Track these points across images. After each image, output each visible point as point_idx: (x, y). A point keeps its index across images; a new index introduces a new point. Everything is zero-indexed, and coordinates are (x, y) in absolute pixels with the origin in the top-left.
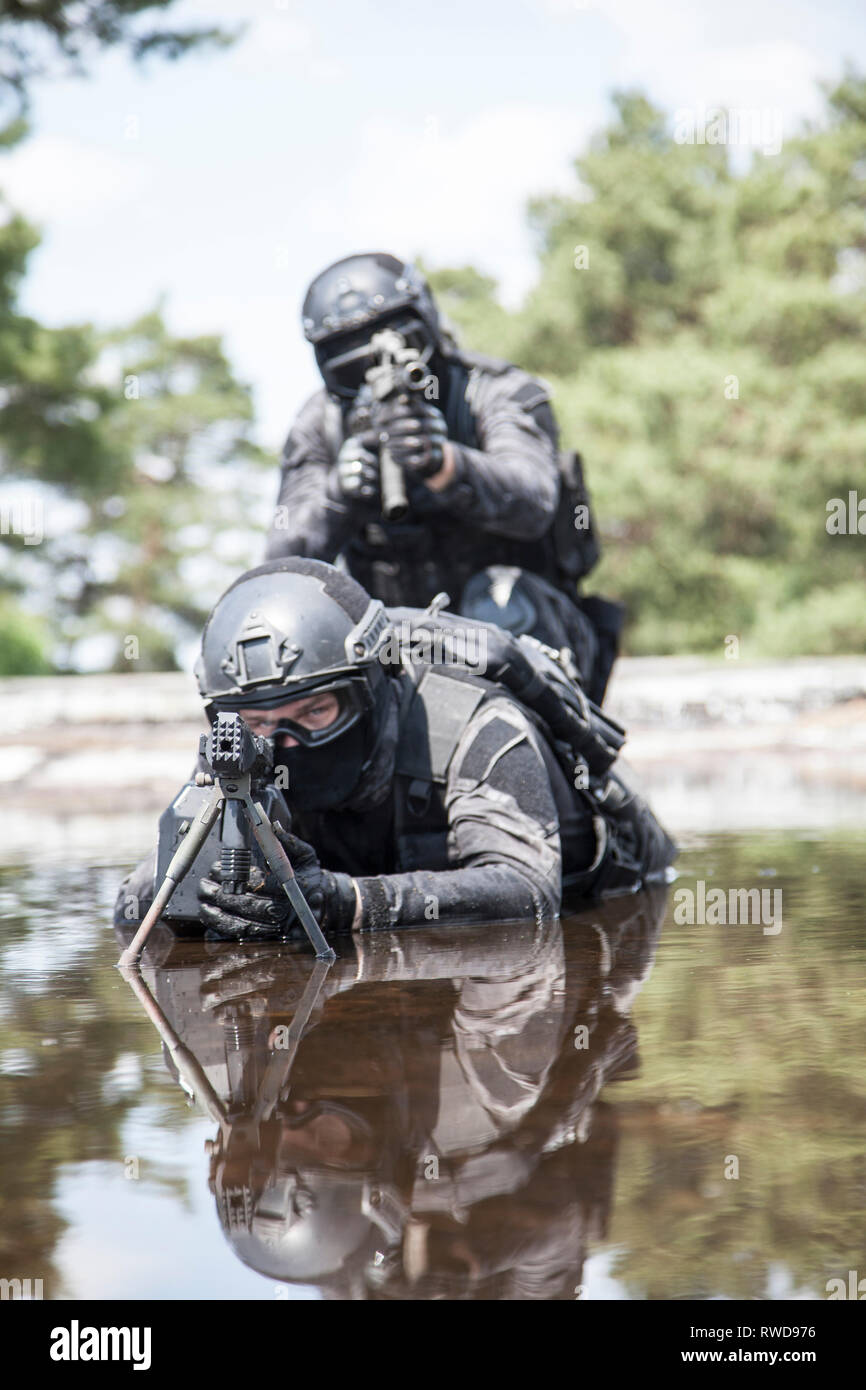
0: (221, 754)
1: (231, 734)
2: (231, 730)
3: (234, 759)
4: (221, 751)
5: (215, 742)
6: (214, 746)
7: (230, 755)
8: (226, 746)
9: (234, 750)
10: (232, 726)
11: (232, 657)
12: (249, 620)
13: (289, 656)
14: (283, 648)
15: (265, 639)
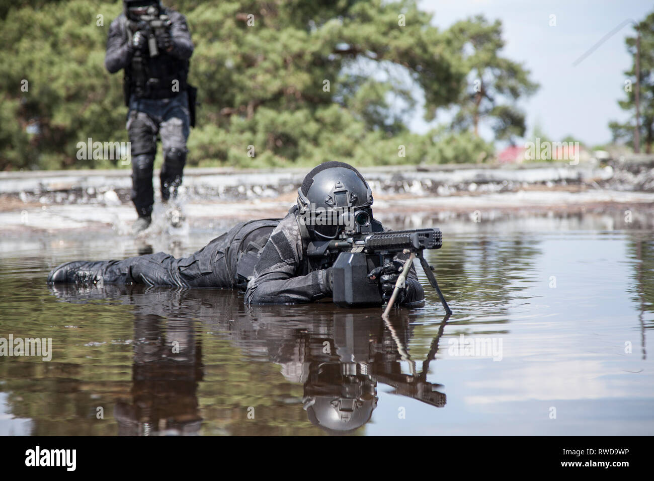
11: (331, 198)
12: (337, 184)
13: (353, 199)
14: (351, 196)
15: (345, 192)
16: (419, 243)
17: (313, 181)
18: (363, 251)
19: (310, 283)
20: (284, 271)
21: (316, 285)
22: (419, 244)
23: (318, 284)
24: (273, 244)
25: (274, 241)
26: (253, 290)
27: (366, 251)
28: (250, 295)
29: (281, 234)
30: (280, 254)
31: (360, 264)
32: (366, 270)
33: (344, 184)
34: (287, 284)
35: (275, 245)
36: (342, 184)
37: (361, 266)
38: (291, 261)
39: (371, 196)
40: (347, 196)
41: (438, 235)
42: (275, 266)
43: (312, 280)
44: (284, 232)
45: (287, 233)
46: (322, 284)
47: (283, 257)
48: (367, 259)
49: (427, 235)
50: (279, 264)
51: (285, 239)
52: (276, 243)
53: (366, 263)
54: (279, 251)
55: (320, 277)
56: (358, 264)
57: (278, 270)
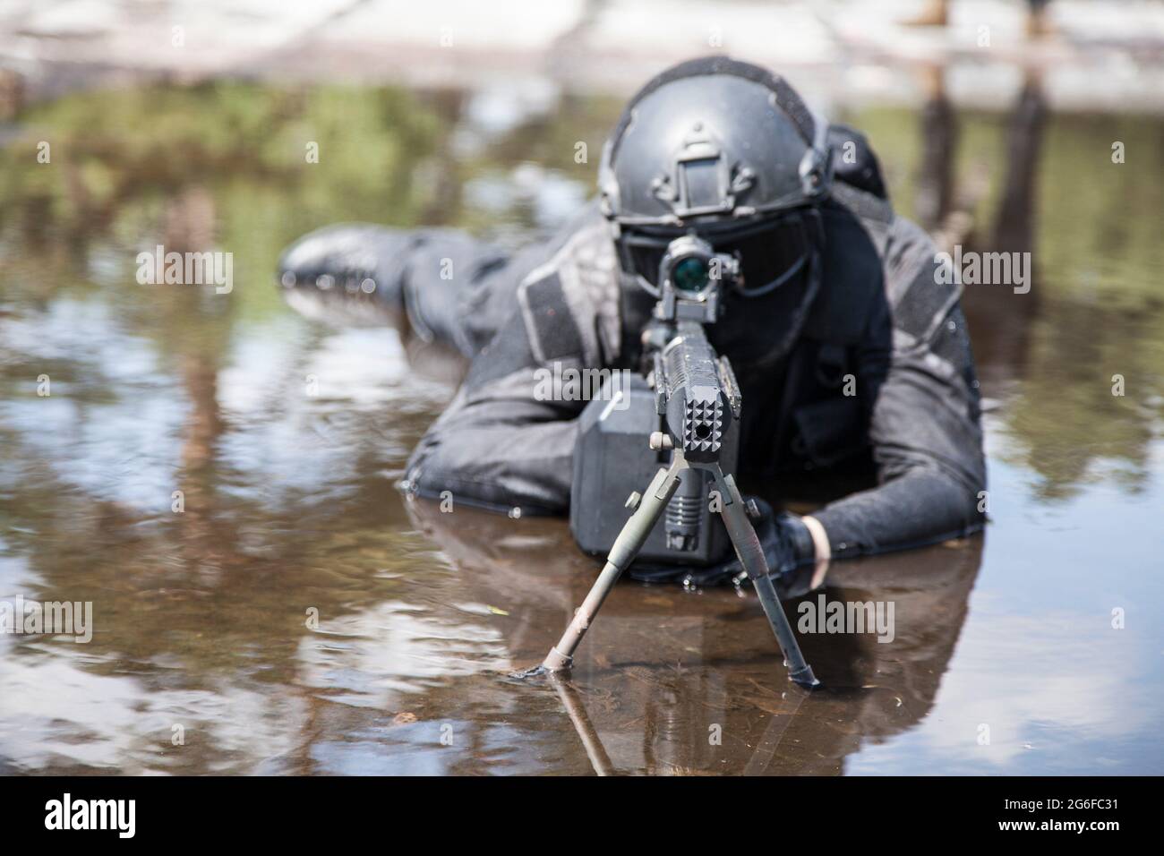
0: (697, 443)
1: (711, 418)
2: (710, 412)
3: (714, 450)
4: (697, 439)
5: (689, 427)
6: (688, 432)
7: (708, 444)
8: (703, 432)
9: (714, 438)
10: (712, 407)
11: (667, 179)
12: (690, 134)
13: (740, 183)
14: (734, 173)
15: (712, 160)
24: (525, 307)
29: (553, 278)
30: (534, 340)
35: (526, 312)
36: (707, 134)
40: (720, 174)
41: (708, 412)
47: (542, 352)
52: (531, 308)
54: (532, 332)
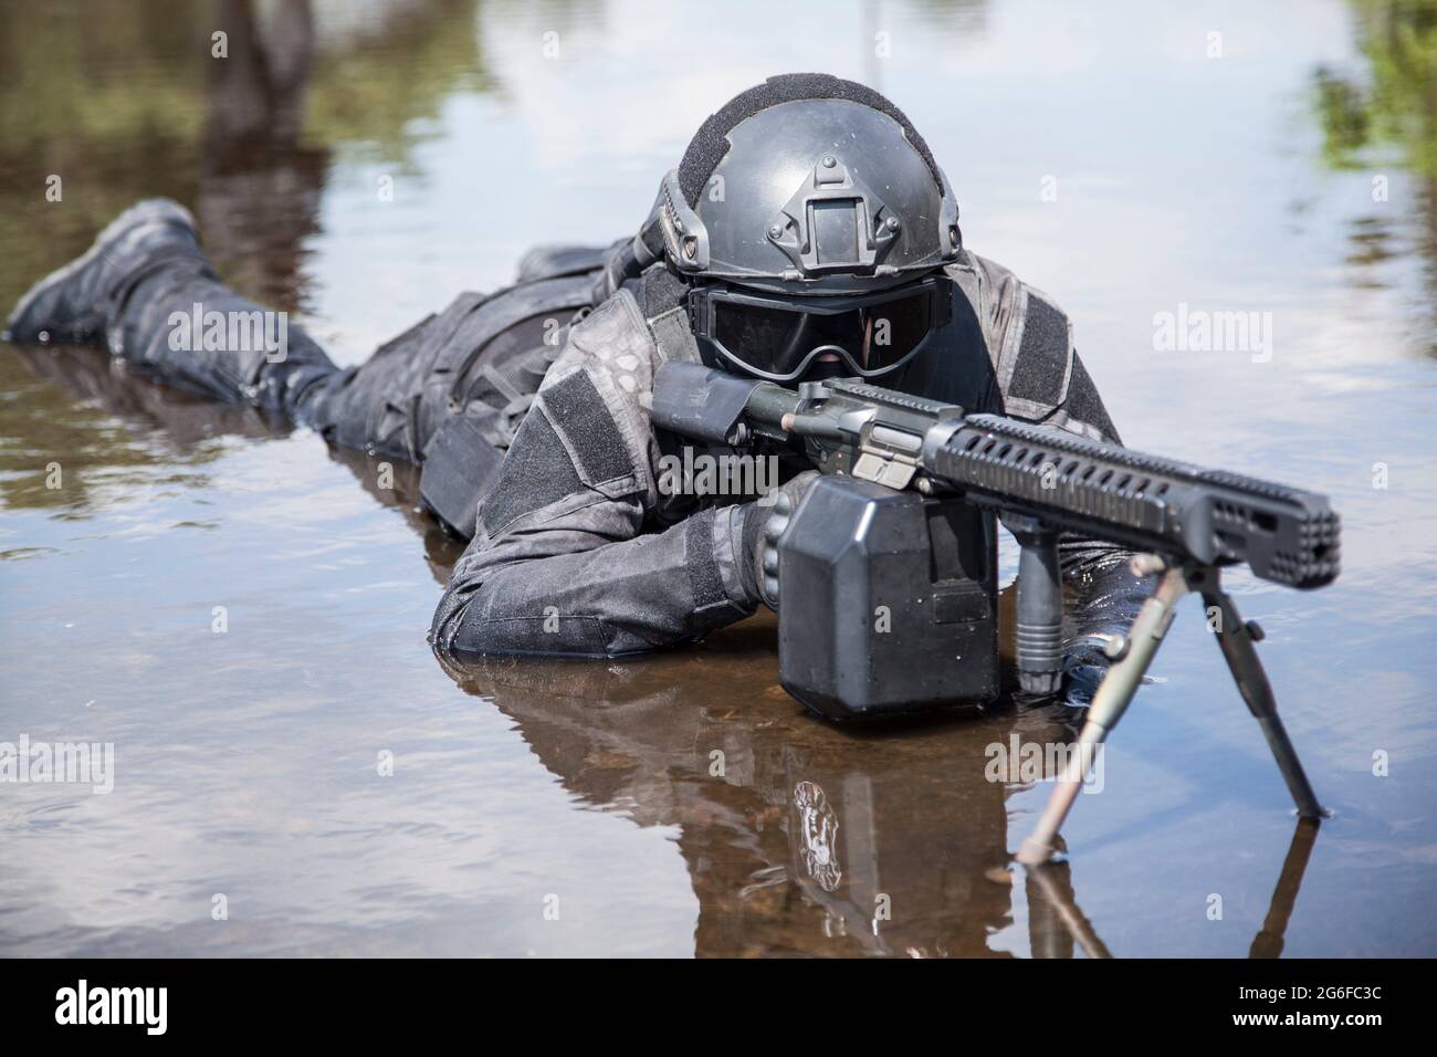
0: (1315, 568)
1: (1329, 534)
4: (1314, 562)
5: (1306, 549)
6: (1304, 556)
7: (1327, 567)
8: (1322, 554)
9: (1334, 558)
10: (1329, 521)
11: (793, 223)
12: (821, 169)
13: (883, 234)
14: (877, 220)
15: (852, 201)
16: (1217, 542)
17: (726, 148)
18: (911, 487)
19: (680, 560)
20: (592, 526)
21: (703, 567)
22: (1211, 547)
23: (712, 566)
24: (551, 420)
25: (554, 412)
26: (466, 597)
27: (924, 484)
28: (453, 615)
29: (579, 381)
30: (575, 460)
31: (902, 546)
32: (926, 567)
33: (850, 168)
34: (591, 564)
35: (556, 427)
36: (842, 170)
37: (906, 552)
38: (621, 485)
39: (954, 228)
40: (861, 221)
41: (1326, 527)
42: (553, 507)
43: (689, 546)
44: (593, 376)
45: (603, 382)
46: (727, 564)
47: (588, 474)
48: (928, 518)
49: (1266, 521)
50: (574, 499)
51: (596, 402)
52: (560, 419)
53: (924, 538)
54: (571, 451)
55: (718, 533)
56: (895, 547)
57: (571, 521)
